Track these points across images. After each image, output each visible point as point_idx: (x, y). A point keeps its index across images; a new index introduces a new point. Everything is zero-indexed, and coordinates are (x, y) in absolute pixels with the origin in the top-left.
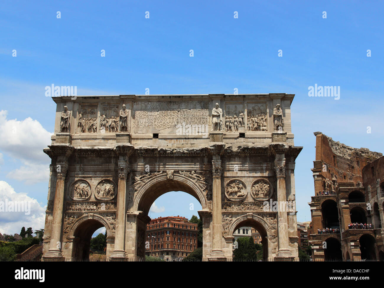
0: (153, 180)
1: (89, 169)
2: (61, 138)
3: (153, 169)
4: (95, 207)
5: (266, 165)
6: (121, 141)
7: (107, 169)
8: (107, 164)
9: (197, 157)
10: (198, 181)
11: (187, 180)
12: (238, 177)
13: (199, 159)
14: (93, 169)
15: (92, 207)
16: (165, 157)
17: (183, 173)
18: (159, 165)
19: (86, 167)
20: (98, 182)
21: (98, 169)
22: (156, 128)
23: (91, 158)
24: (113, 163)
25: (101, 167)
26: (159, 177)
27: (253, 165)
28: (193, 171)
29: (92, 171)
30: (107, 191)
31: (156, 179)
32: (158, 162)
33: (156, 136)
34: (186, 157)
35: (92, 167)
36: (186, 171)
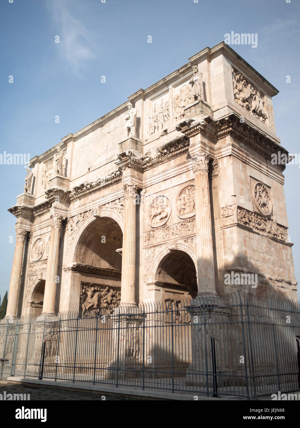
0: (85, 223)
4: (45, 266)
10: (122, 211)
11: (112, 213)
12: (161, 191)
17: (109, 205)
19: (42, 224)
26: (89, 217)
27: (177, 168)
28: (118, 200)
31: (87, 221)
36: (112, 202)
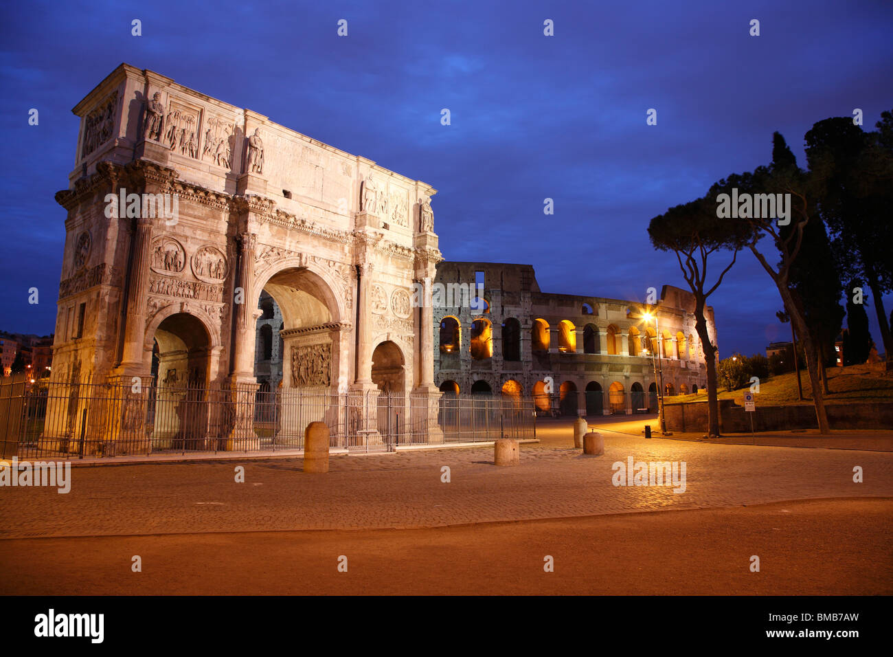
0: (282, 264)
1: (185, 221)
2: (154, 151)
3: (281, 245)
4: (192, 293)
5: (407, 273)
6: (255, 188)
7: (215, 228)
8: (216, 221)
9: (337, 241)
10: (337, 277)
11: (324, 273)
12: (379, 282)
13: (338, 245)
14: (192, 223)
15: (186, 292)
16: (300, 231)
17: (319, 262)
18: (291, 242)
19: (180, 216)
20: (197, 247)
21: (200, 225)
22: (287, 182)
23: (189, 202)
24: (223, 220)
25: (205, 222)
26: (289, 260)
27: (396, 269)
29: (189, 227)
30: (213, 267)
31: (284, 262)
32: (288, 235)
33: (287, 194)
34: (325, 238)
35: (190, 218)
